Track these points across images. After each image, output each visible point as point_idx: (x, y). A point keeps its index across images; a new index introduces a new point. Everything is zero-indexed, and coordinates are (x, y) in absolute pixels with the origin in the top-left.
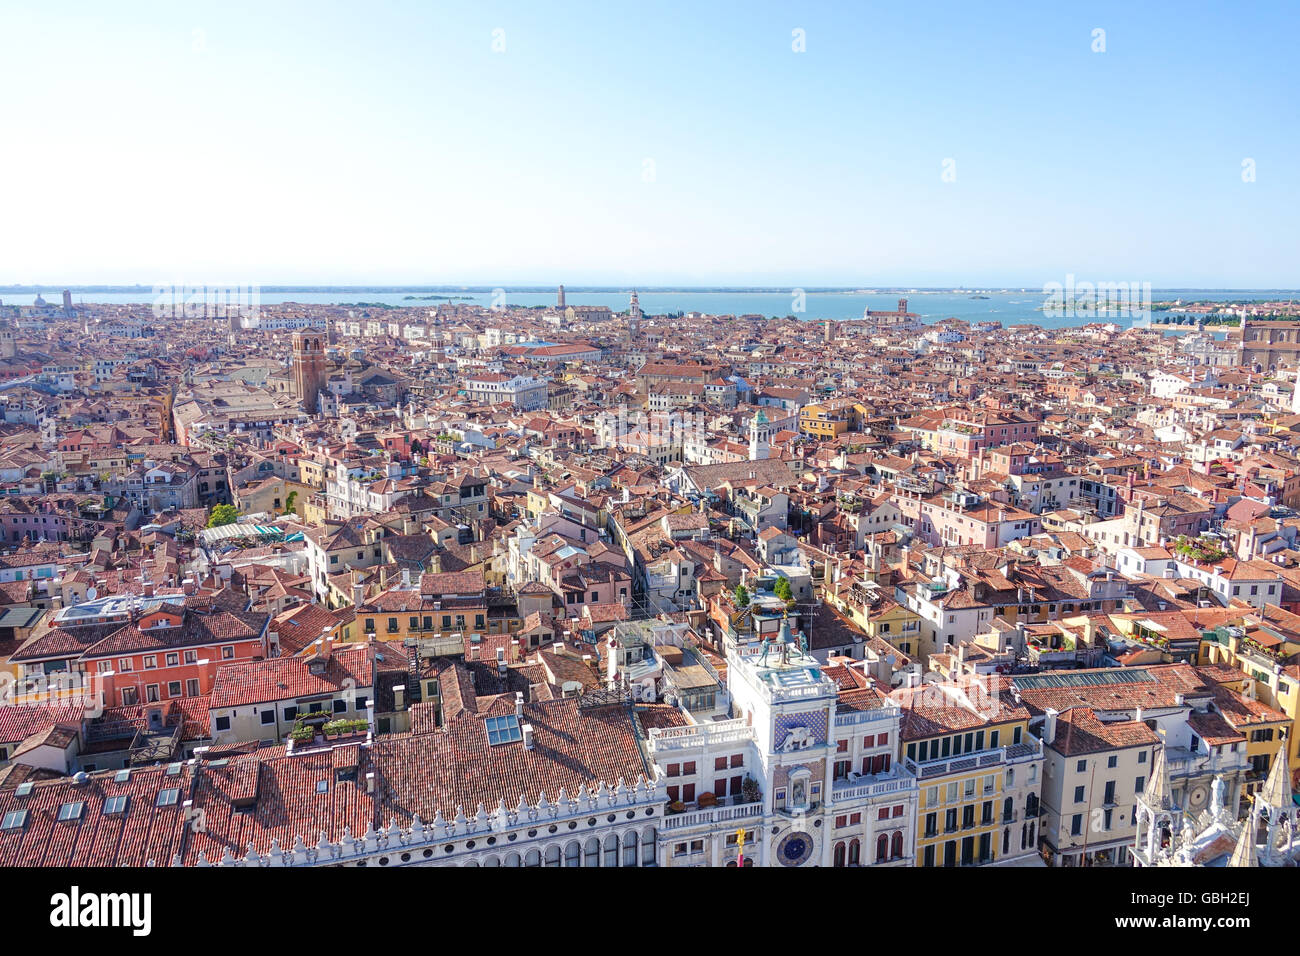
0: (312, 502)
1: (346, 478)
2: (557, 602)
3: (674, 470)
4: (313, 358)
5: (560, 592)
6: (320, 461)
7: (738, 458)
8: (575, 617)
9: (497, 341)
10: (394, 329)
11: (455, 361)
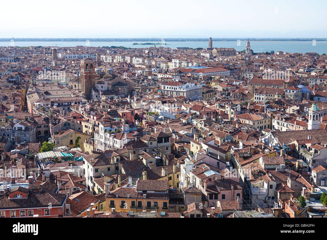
0: (87, 142)
1: (103, 131)
2: (204, 199)
3: (267, 133)
4: (90, 73)
5: (206, 193)
6: (91, 123)
7: (302, 128)
8: (213, 206)
9: (178, 65)
10: (128, 59)
11: (157, 75)
